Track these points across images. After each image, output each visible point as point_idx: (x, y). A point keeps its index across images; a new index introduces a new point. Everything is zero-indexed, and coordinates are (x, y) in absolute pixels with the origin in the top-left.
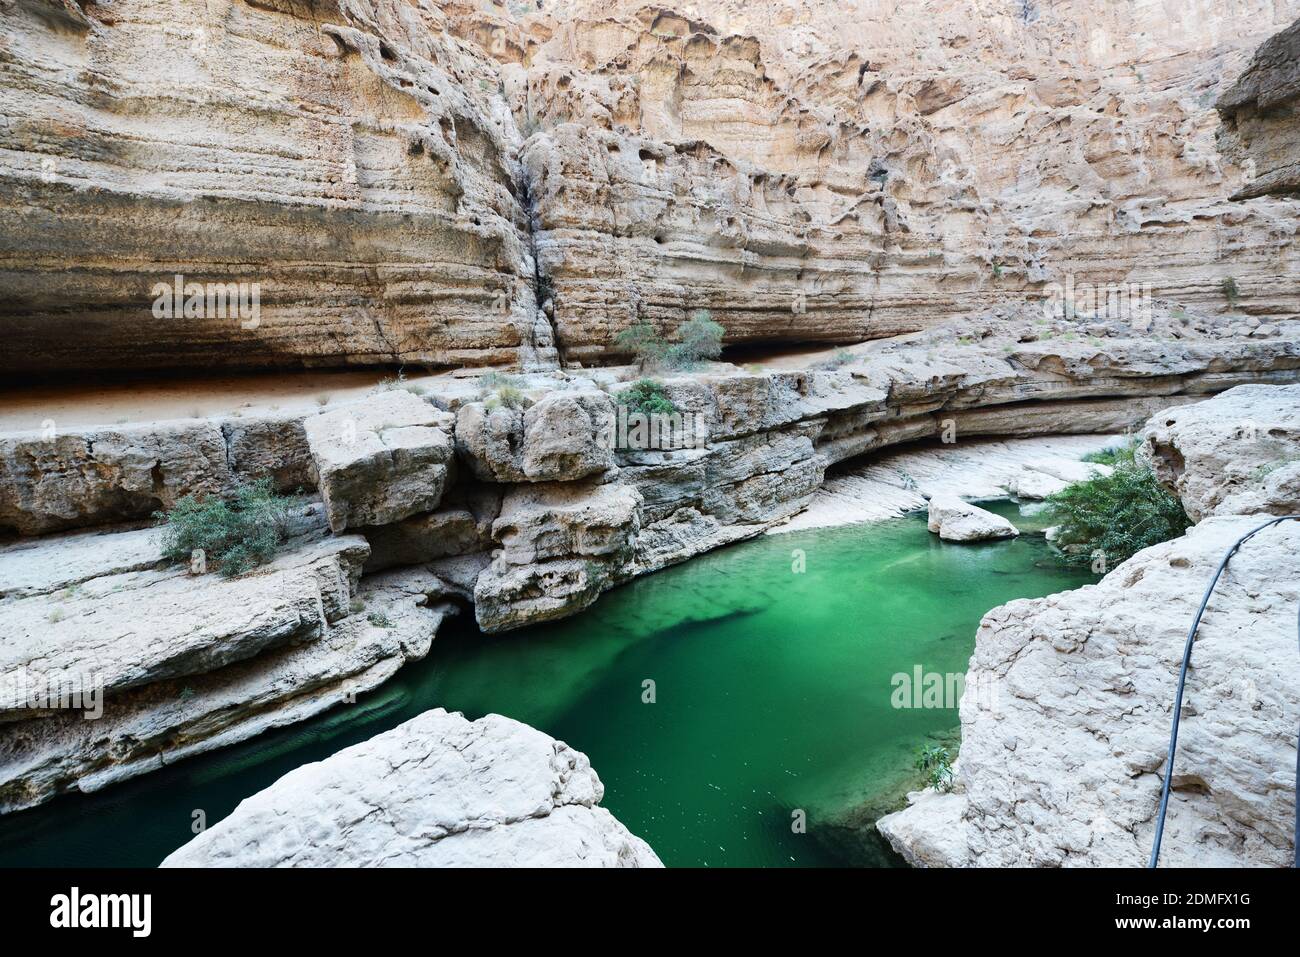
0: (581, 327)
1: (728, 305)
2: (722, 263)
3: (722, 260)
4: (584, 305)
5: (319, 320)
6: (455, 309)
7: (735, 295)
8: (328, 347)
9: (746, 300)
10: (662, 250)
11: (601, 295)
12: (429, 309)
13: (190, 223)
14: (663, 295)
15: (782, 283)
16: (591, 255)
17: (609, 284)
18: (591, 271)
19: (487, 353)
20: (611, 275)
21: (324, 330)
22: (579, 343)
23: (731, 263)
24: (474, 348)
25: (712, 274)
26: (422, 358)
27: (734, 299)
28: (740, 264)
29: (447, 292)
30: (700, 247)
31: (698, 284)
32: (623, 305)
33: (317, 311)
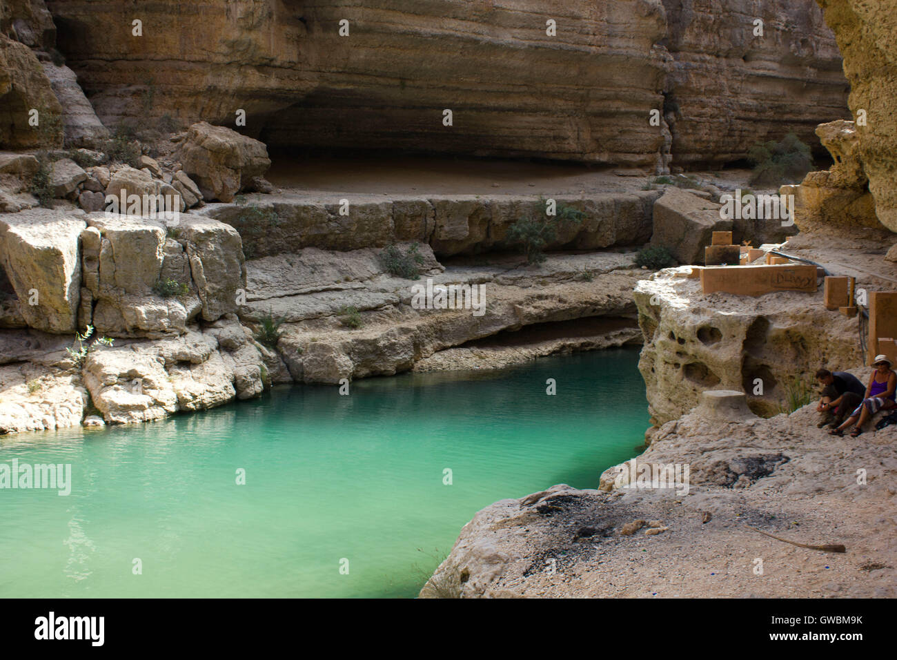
0: (692, 138)
1: (786, 117)
2: (789, 79)
3: (791, 77)
4: (697, 119)
5: (550, 126)
6: (630, 122)
7: (793, 108)
8: (550, 146)
9: (800, 113)
10: (746, 68)
11: (708, 110)
12: (612, 121)
13: (517, 62)
14: (745, 110)
15: (831, 97)
16: (704, 76)
17: (713, 101)
18: (703, 89)
19: (642, 157)
20: (713, 92)
21: (551, 134)
22: (688, 151)
23: (797, 80)
24: (634, 153)
25: (780, 89)
26: (597, 158)
27: (791, 112)
28: (803, 81)
29: (629, 109)
30: (775, 66)
31: (767, 98)
32: (722, 120)
33: (550, 119)
